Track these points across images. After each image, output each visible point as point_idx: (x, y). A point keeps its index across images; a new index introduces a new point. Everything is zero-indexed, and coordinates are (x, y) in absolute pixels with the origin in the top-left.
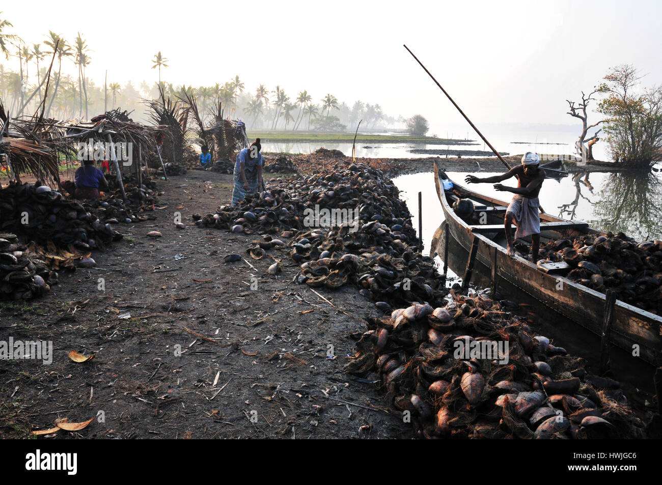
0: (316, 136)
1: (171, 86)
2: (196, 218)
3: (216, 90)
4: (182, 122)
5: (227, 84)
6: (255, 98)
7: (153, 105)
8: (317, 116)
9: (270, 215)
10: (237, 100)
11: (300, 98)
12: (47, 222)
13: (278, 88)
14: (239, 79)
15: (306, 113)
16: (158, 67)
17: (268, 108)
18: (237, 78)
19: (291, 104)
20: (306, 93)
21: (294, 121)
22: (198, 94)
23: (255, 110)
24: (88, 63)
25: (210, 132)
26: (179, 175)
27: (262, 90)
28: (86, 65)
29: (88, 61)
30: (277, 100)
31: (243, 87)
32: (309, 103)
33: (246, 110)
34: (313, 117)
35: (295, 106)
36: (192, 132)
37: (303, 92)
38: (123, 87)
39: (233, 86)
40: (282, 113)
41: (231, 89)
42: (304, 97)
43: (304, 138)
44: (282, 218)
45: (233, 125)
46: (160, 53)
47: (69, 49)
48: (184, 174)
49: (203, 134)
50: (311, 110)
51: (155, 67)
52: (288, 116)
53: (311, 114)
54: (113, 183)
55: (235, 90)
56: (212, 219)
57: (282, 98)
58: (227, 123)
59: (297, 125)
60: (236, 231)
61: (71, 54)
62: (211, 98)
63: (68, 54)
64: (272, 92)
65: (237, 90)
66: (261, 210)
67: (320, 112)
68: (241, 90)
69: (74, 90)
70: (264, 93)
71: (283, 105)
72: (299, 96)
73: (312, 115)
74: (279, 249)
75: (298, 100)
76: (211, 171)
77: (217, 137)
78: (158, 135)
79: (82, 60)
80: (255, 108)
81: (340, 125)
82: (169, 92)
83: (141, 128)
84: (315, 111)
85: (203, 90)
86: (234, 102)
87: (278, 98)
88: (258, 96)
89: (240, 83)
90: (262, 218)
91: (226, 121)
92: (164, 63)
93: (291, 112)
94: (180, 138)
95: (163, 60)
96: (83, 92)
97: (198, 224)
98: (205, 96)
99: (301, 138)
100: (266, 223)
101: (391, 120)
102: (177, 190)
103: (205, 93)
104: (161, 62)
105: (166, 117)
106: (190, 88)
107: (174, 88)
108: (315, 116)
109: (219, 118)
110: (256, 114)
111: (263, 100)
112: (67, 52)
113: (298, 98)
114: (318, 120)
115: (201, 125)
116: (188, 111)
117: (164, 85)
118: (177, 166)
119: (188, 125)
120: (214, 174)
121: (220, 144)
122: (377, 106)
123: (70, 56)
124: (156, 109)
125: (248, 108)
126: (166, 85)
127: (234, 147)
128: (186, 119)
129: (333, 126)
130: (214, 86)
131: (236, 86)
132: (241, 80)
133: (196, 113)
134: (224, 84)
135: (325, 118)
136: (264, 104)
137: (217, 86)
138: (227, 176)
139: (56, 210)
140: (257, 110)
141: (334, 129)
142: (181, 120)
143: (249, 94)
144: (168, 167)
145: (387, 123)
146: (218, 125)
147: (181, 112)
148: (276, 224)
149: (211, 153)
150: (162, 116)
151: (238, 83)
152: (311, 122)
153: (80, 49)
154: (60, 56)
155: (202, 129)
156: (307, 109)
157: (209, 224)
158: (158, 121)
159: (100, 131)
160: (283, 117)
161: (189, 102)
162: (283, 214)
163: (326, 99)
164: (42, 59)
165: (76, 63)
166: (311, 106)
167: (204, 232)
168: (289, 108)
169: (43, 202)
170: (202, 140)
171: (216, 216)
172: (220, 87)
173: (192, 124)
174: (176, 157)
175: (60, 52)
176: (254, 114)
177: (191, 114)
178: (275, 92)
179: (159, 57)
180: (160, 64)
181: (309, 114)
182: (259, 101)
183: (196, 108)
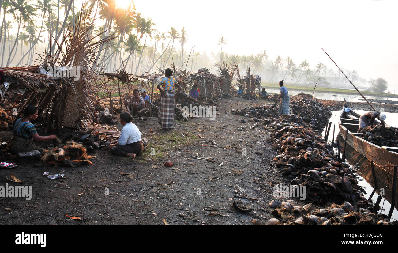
0: (307, 88)
1: (227, 55)
2: (232, 111)
3: (252, 58)
4: (231, 75)
5: (258, 55)
6: (274, 64)
7: (220, 67)
8: (312, 76)
9: (261, 112)
10: (264, 64)
11: (301, 65)
12: (186, 104)
13: (289, 58)
14: (266, 52)
15: (305, 74)
16: (221, 44)
17: (282, 70)
18: (265, 51)
19: (296, 68)
20: (306, 61)
21: (296, 78)
22: (241, 60)
23: (274, 70)
24: (186, 42)
25: (244, 80)
26: (227, 98)
27: (279, 59)
28: (185, 43)
29: (186, 41)
30: (287, 65)
31: (268, 57)
32: (307, 68)
33: (268, 70)
34: (309, 76)
35: (298, 70)
36: (235, 80)
37: (304, 61)
38: (201, 54)
39: (262, 56)
40: (290, 73)
41: (261, 58)
42: (304, 64)
43: (299, 88)
44: (265, 113)
45: (255, 78)
46: (223, 37)
47: (178, 35)
48: (230, 98)
49: (240, 81)
50: (308, 72)
51: (219, 44)
52: (293, 75)
53: (307, 75)
54: (201, 98)
55: (263, 58)
56: (238, 112)
57: (291, 64)
58: (252, 77)
59: (298, 80)
60: (247, 116)
61: (179, 38)
62: (249, 62)
63: (177, 38)
64: (285, 60)
65: (264, 59)
66: (257, 110)
67: (314, 74)
68: (266, 58)
69: (177, 55)
70: (280, 61)
71: (291, 68)
72: (301, 63)
73: (309, 75)
74: (260, 122)
75: (300, 66)
76: (242, 98)
77: (246, 83)
78: (221, 80)
79: (183, 40)
80: (274, 69)
81: (326, 83)
82: (226, 58)
83: (215, 76)
84: (310, 73)
85: (244, 58)
86: (262, 66)
87: (288, 64)
88: (276, 62)
89: (266, 54)
90: (257, 113)
91: (251, 75)
92: (225, 42)
93: (295, 73)
94: (230, 82)
95: (224, 41)
96: (182, 57)
97: (233, 113)
98: (245, 61)
99: (297, 88)
100: (258, 115)
101: (364, 81)
102: (226, 103)
103: (245, 59)
104: (223, 41)
105: (225, 72)
106: (237, 57)
107: (228, 55)
108: (310, 76)
109: (248, 74)
110: (274, 73)
111: (279, 64)
112: (177, 36)
113: (300, 65)
114: (312, 78)
115: (239, 76)
116: (234, 70)
117: (223, 54)
118: (227, 94)
119: (233, 76)
120: (243, 99)
121: (248, 86)
122: (354, 72)
123: (178, 39)
124: (220, 69)
125: (269, 69)
126: (224, 54)
127: (254, 88)
128: (233, 73)
129: (322, 83)
130: (251, 55)
131: (264, 56)
132: (267, 53)
133: (238, 72)
134: (257, 54)
135: (316, 78)
136: (280, 67)
137: (253, 56)
138: (249, 100)
139: (188, 101)
140: (275, 70)
141: (322, 84)
142: (231, 74)
143: (271, 60)
144: (223, 94)
145: (361, 83)
146: (248, 77)
147: (231, 70)
148: (262, 115)
149: (243, 90)
150: (223, 72)
151: (265, 54)
152: (307, 79)
153: (183, 34)
154: (174, 38)
155: (240, 78)
156: (305, 72)
157: (237, 113)
158: (221, 74)
159: (202, 76)
160: (290, 75)
161: (235, 66)
162: (266, 112)
163: (318, 66)
164: (165, 40)
165: (180, 42)
166: (308, 69)
167: (235, 116)
168: (295, 70)
169: (185, 97)
170: (240, 84)
171: (240, 111)
172: (254, 56)
173: (236, 76)
174: (227, 90)
175: (174, 37)
176: (273, 73)
177: (236, 72)
178: (287, 60)
179: (222, 39)
180: (222, 43)
181: (307, 74)
182: (276, 65)
183: (238, 69)
